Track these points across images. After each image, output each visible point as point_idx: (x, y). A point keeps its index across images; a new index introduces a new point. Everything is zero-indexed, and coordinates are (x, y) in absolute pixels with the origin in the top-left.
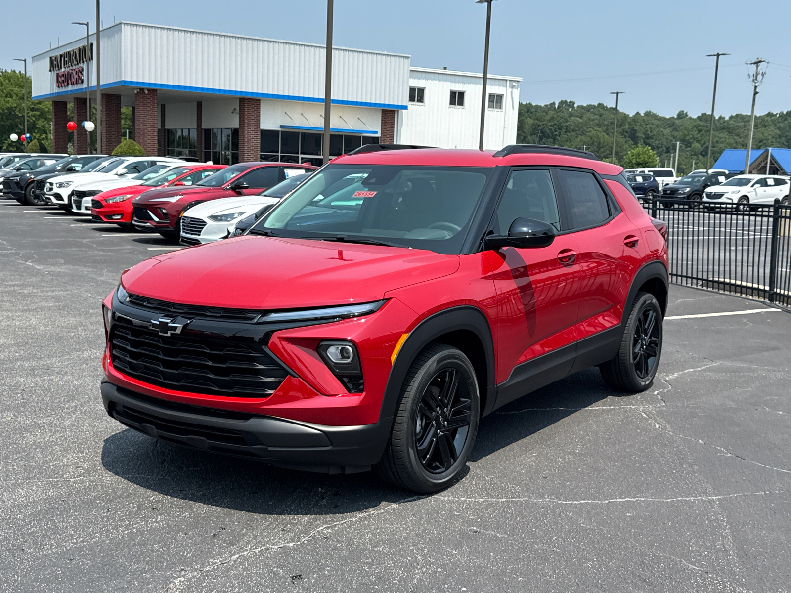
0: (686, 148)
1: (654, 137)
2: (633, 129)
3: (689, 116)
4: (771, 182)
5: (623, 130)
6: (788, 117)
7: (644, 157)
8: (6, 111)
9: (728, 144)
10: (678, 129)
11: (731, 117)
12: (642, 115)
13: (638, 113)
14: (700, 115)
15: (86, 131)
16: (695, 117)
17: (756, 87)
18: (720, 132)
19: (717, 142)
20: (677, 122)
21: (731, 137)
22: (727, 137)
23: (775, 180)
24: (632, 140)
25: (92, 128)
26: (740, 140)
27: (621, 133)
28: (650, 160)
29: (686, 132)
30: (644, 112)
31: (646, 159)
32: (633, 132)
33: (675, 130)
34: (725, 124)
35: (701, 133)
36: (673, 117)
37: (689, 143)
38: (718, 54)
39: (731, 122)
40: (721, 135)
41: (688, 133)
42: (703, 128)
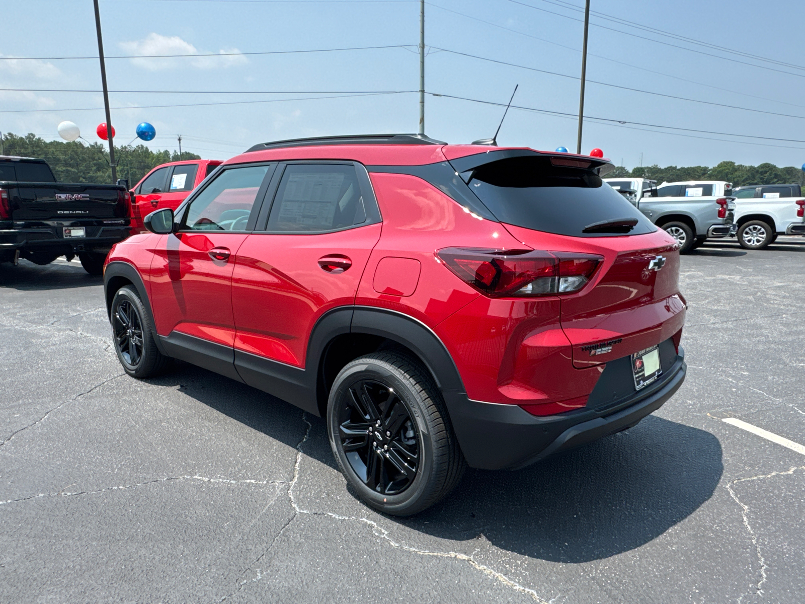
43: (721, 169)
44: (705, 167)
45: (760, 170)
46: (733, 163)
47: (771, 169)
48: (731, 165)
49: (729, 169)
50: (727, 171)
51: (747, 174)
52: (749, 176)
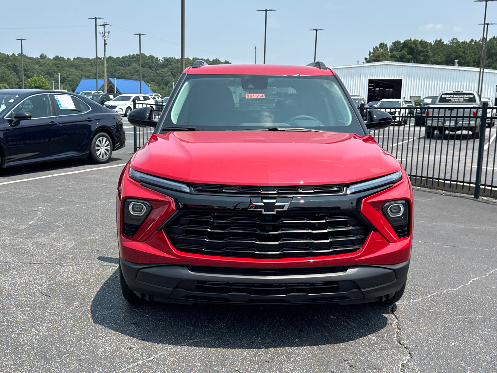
0: (50, 78)
1: (29, 71)
2: (14, 65)
3: (48, 57)
4: (142, 98)
5: (7, 65)
6: (109, 60)
7: (40, 83)
9: (76, 76)
10: (43, 66)
11: (74, 59)
12: (17, 55)
13: (13, 54)
14: (55, 57)
16: (52, 58)
17: (105, 40)
18: (71, 68)
19: (70, 74)
20: (41, 60)
21: (78, 72)
22: (75, 71)
23: (144, 97)
24: (15, 72)
26: (83, 73)
27: (6, 67)
28: (44, 85)
29: (49, 68)
30: (18, 54)
31: (41, 84)
32: (15, 67)
33: (41, 66)
34: (72, 63)
35: (59, 68)
36: (38, 58)
37: (52, 74)
38: (96, 17)
39: (75, 62)
40: (71, 70)
41: (51, 68)
42: (60, 65)
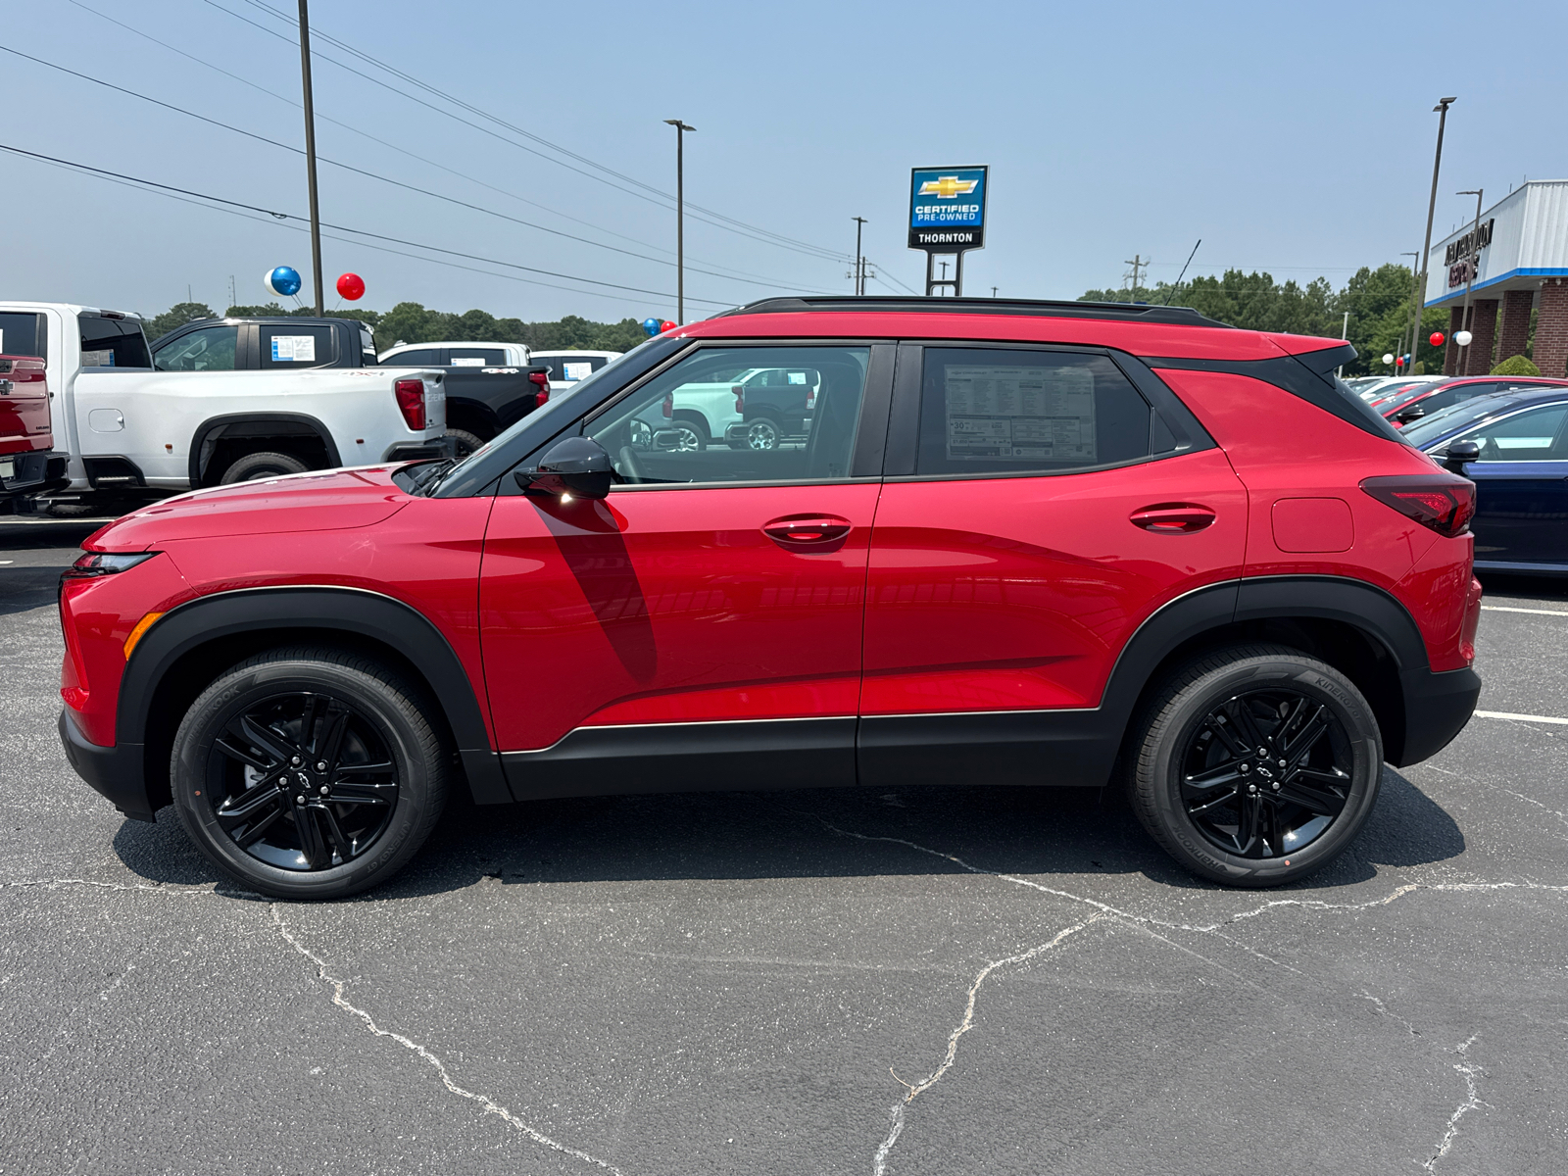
8: (1431, 325)
15: (1458, 345)
25: (1467, 340)
43: (399, 317)
44: (371, 312)
45: (469, 323)
46: (421, 307)
47: (485, 322)
48: (417, 312)
49: (415, 319)
50: (412, 321)
51: (447, 329)
52: (450, 333)
